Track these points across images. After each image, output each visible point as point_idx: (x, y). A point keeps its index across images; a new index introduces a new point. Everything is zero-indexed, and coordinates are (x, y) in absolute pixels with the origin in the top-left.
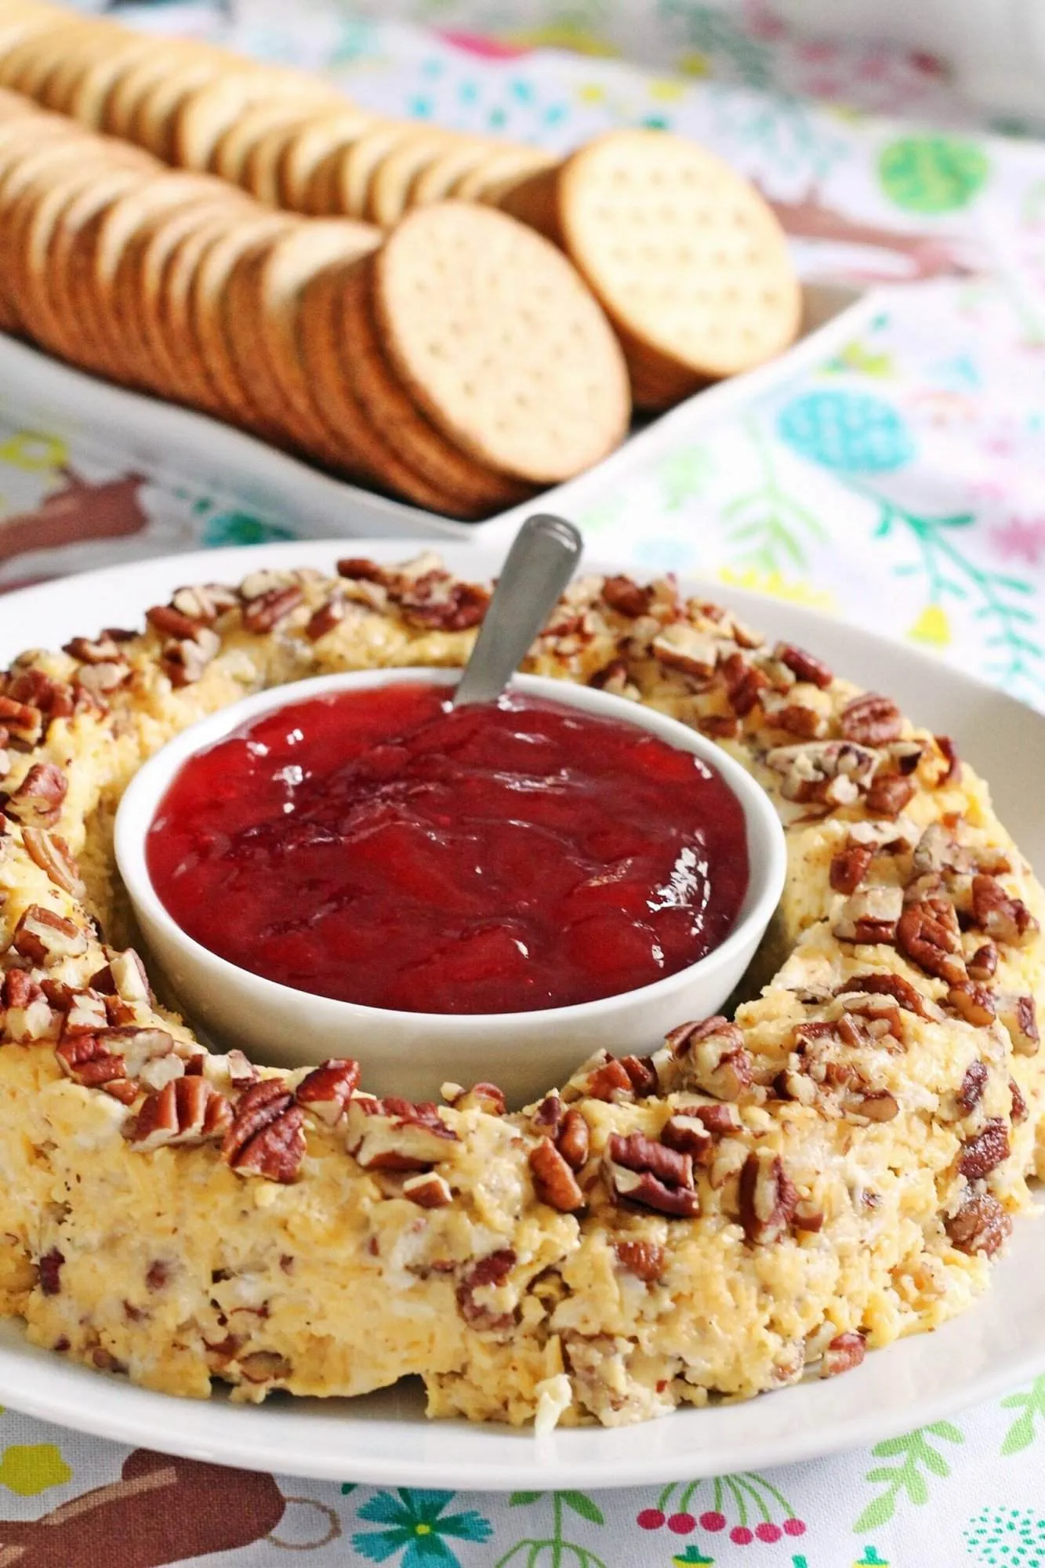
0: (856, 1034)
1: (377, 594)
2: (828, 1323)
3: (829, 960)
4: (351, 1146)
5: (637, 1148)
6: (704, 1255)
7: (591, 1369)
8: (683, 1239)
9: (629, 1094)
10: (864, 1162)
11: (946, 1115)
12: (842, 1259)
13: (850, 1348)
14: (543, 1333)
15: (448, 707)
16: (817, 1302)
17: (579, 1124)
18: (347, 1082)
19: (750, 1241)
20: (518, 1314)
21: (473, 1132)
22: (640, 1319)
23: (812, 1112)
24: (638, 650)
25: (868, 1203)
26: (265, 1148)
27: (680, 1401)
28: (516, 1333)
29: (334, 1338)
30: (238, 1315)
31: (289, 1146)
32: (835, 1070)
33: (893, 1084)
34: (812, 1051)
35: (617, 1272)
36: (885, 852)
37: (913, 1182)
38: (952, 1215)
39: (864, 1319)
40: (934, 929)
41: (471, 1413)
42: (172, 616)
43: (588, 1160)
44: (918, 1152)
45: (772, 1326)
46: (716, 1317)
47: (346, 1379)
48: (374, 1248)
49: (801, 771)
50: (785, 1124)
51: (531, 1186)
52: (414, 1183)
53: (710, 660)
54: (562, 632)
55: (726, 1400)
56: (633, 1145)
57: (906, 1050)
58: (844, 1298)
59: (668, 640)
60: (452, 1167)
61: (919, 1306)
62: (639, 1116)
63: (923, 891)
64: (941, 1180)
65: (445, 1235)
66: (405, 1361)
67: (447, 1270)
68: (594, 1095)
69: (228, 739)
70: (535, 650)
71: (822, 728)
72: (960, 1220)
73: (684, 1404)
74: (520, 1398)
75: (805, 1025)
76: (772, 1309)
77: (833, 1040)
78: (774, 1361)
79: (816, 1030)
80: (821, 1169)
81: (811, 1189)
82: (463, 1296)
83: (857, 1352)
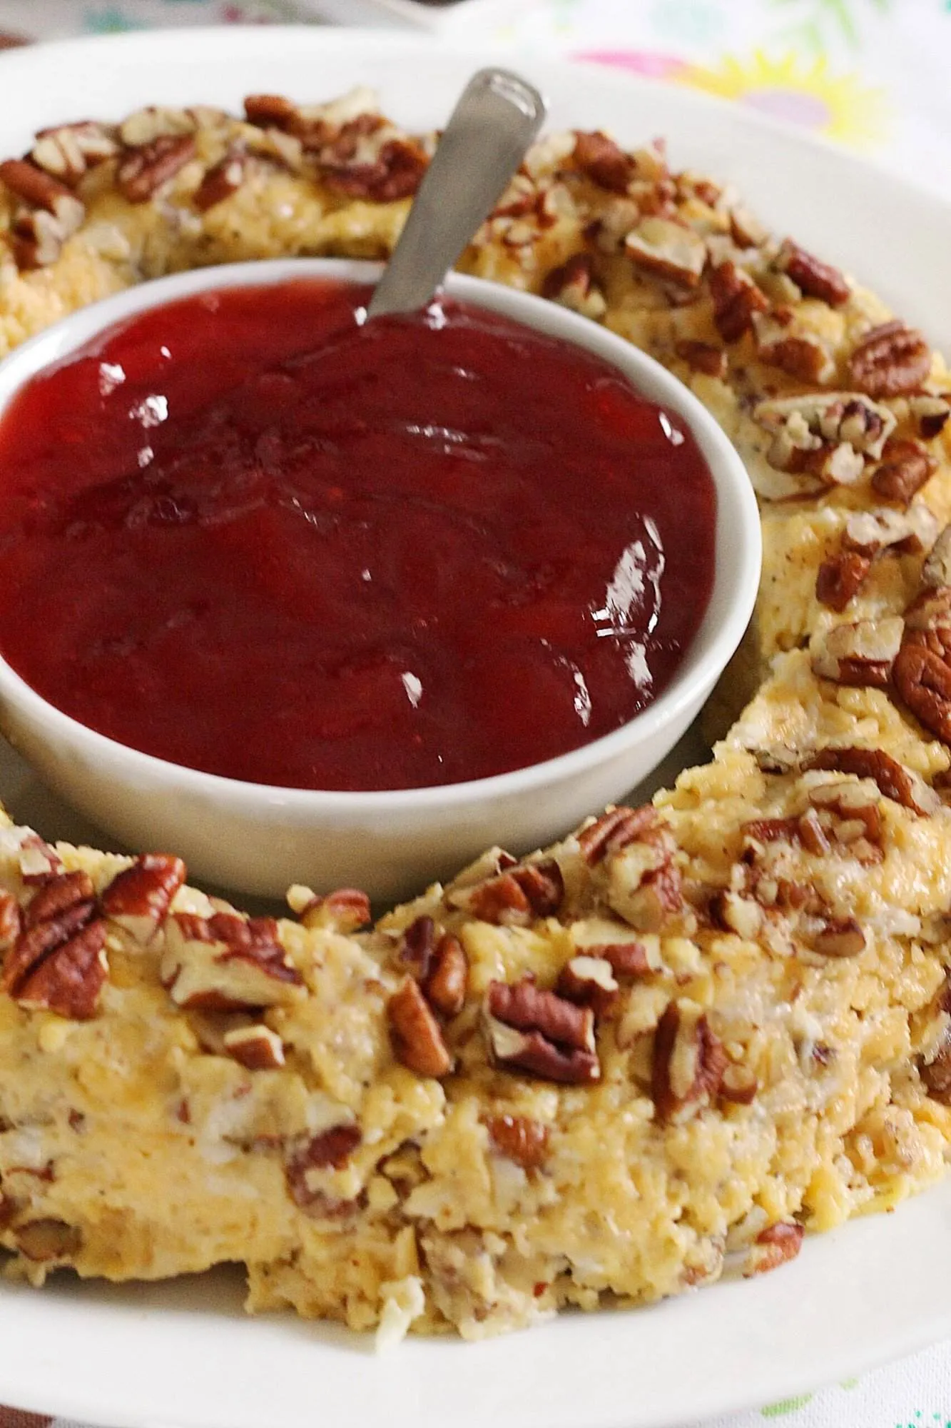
0: (821, 838)
1: (289, 147)
2: (758, 1209)
3: (804, 704)
4: (166, 974)
5: (523, 1000)
6: (601, 1139)
7: (450, 1270)
8: (576, 1114)
9: (523, 916)
10: (819, 1008)
11: (930, 936)
12: (780, 1130)
13: (784, 1242)
14: (393, 1223)
15: (361, 315)
16: (743, 1190)
17: (455, 960)
18: (166, 891)
19: (661, 1119)
20: (363, 1199)
21: (320, 966)
22: (516, 1211)
23: (754, 949)
24: (609, 243)
25: (818, 1059)
26: (56, 974)
27: (563, 1302)
28: (360, 1223)
29: (133, 1211)
30: (16, 1176)
31: (85, 973)
32: (788, 890)
33: (862, 907)
34: (762, 860)
35: (488, 1156)
36: (890, 552)
37: (879, 1025)
38: (929, 1059)
39: (804, 1198)
40: (939, 672)
41: (301, 1306)
42: (28, 174)
43: (464, 1005)
44: (890, 985)
45: (686, 1216)
46: (612, 1211)
47: (148, 1259)
48: (184, 1114)
49: (793, 434)
50: (717, 967)
51: (387, 1044)
52: (238, 1036)
53: (695, 264)
54: (516, 212)
55: (621, 1304)
56: (519, 996)
57: (884, 856)
58: (780, 1178)
59: (645, 238)
60: (288, 1016)
61: (877, 1178)
62: (532, 949)
63: (930, 616)
64: (917, 1019)
65: (273, 1105)
66: (219, 1247)
67: (275, 1144)
68: (479, 915)
69: (77, 358)
70: (480, 238)
71: (827, 371)
72: (940, 1065)
73: (569, 1307)
74: (361, 1297)
75: (757, 822)
76: (685, 1198)
77: (791, 844)
78: (685, 1262)
79: (769, 830)
80: (759, 1024)
81: (745, 1046)
82: (294, 1175)
83: (791, 1245)
